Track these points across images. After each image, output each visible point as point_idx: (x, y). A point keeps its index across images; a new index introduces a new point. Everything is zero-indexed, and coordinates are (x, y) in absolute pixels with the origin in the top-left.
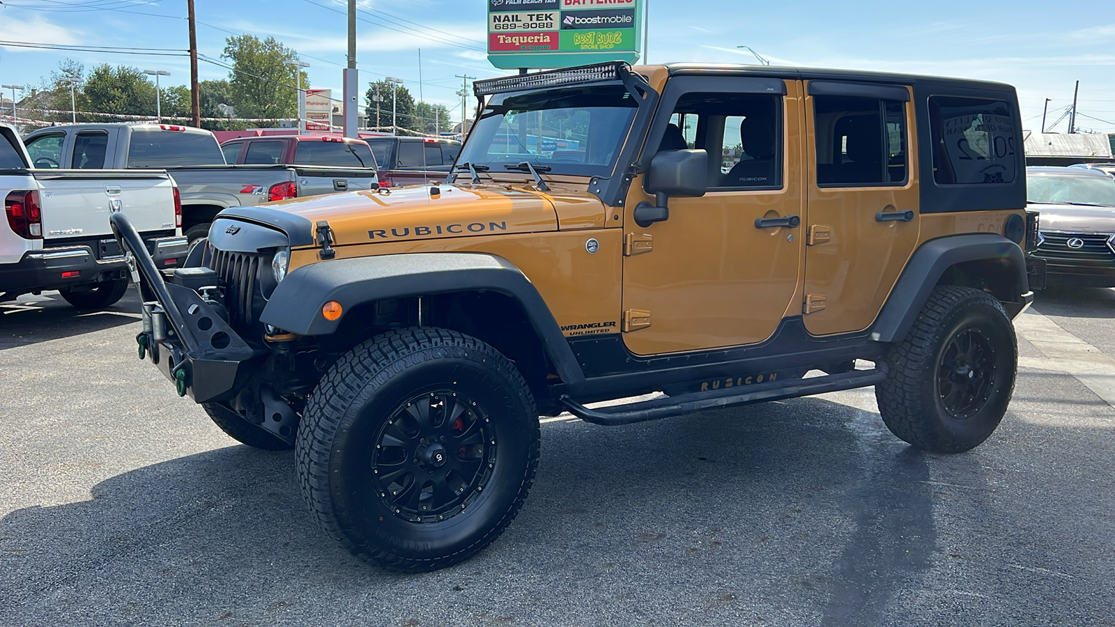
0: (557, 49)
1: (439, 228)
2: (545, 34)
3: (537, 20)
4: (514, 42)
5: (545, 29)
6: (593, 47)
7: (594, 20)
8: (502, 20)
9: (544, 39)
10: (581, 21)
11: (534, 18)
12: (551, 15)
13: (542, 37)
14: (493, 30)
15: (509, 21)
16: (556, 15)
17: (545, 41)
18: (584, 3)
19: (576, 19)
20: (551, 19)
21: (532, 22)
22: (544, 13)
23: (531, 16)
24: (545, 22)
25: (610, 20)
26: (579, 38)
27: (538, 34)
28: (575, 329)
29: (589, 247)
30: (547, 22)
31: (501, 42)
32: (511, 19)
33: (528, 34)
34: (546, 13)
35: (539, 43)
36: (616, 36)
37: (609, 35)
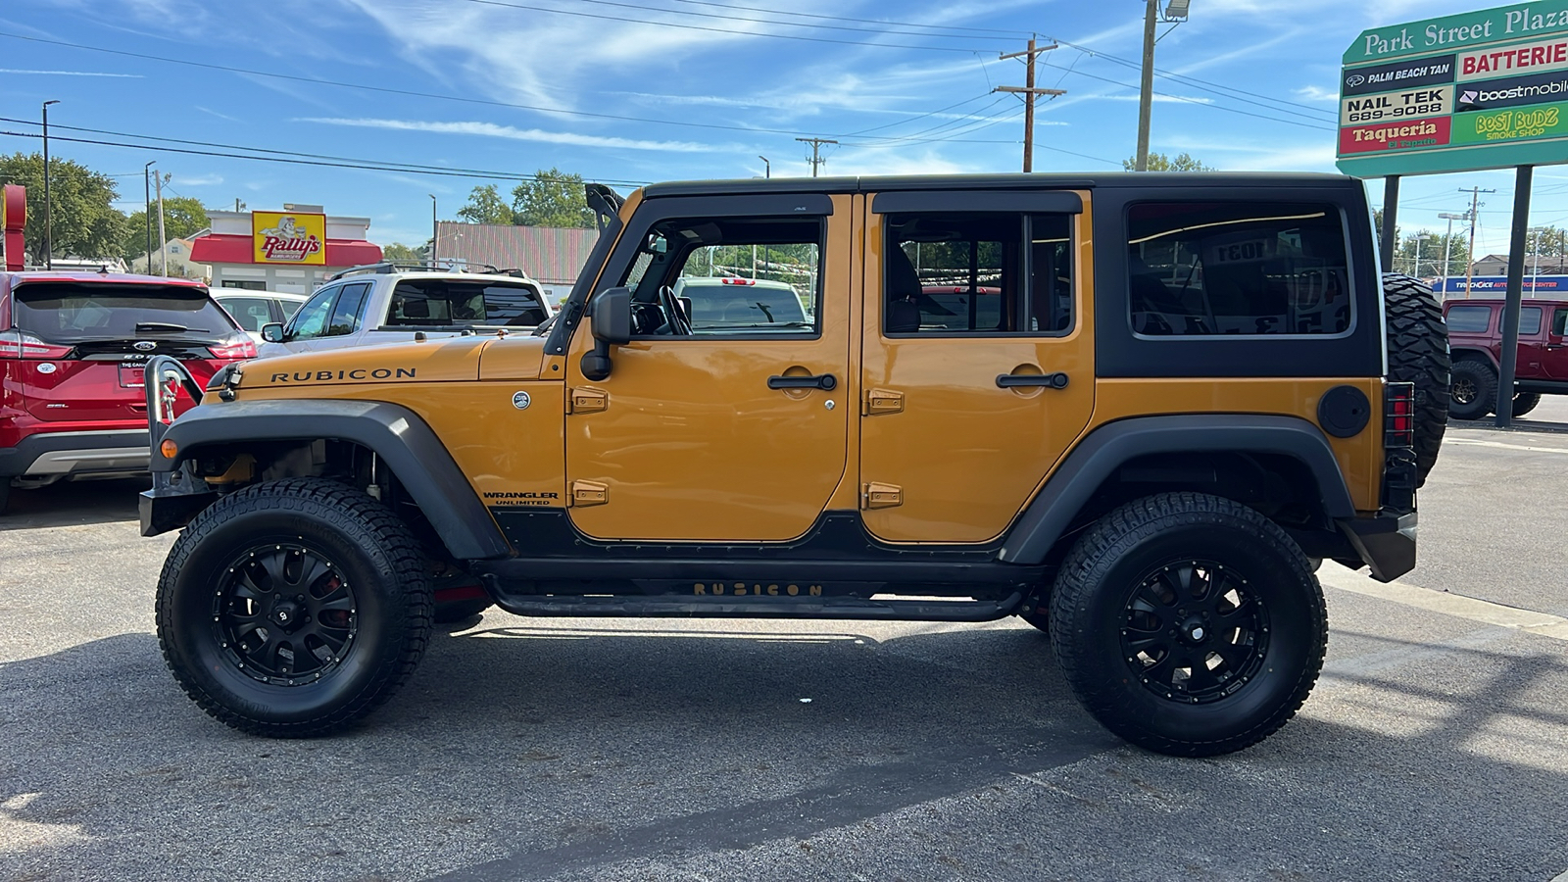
0: (1448, 143)
1: (342, 373)
2: (1428, 121)
3: (1417, 101)
4: (1378, 137)
5: (1430, 113)
6: (1508, 135)
7: (1510, 94)
8: (1361, 106)
9: (1426, 129)
10: (1489, 96)
11: (1412, 99)
12: (1439, 92)
13: (1422, 127)
14: (1346, 123)
15: (1372, 107)
16: (1448, 92)
17: (1428, 132)
18: (1495, 68)
19: (1481, 94)
20: (1439, 98)
21: (1408, 106)
22: (1429, 90)
23: (1407, 96)
24: (1430, 103)
25: (1539, 91)
26: (1484, 123)
27: (1417, 122)
28: (502, 496)
29: (516, 402)
30: (1432, 103)
31: (1359, 139)
32: (1375, 105)
33: (1400, 125)
34: (1431, 90)
35: (1418, 136)
36: (1549, 114)
37: (1537, 113)
